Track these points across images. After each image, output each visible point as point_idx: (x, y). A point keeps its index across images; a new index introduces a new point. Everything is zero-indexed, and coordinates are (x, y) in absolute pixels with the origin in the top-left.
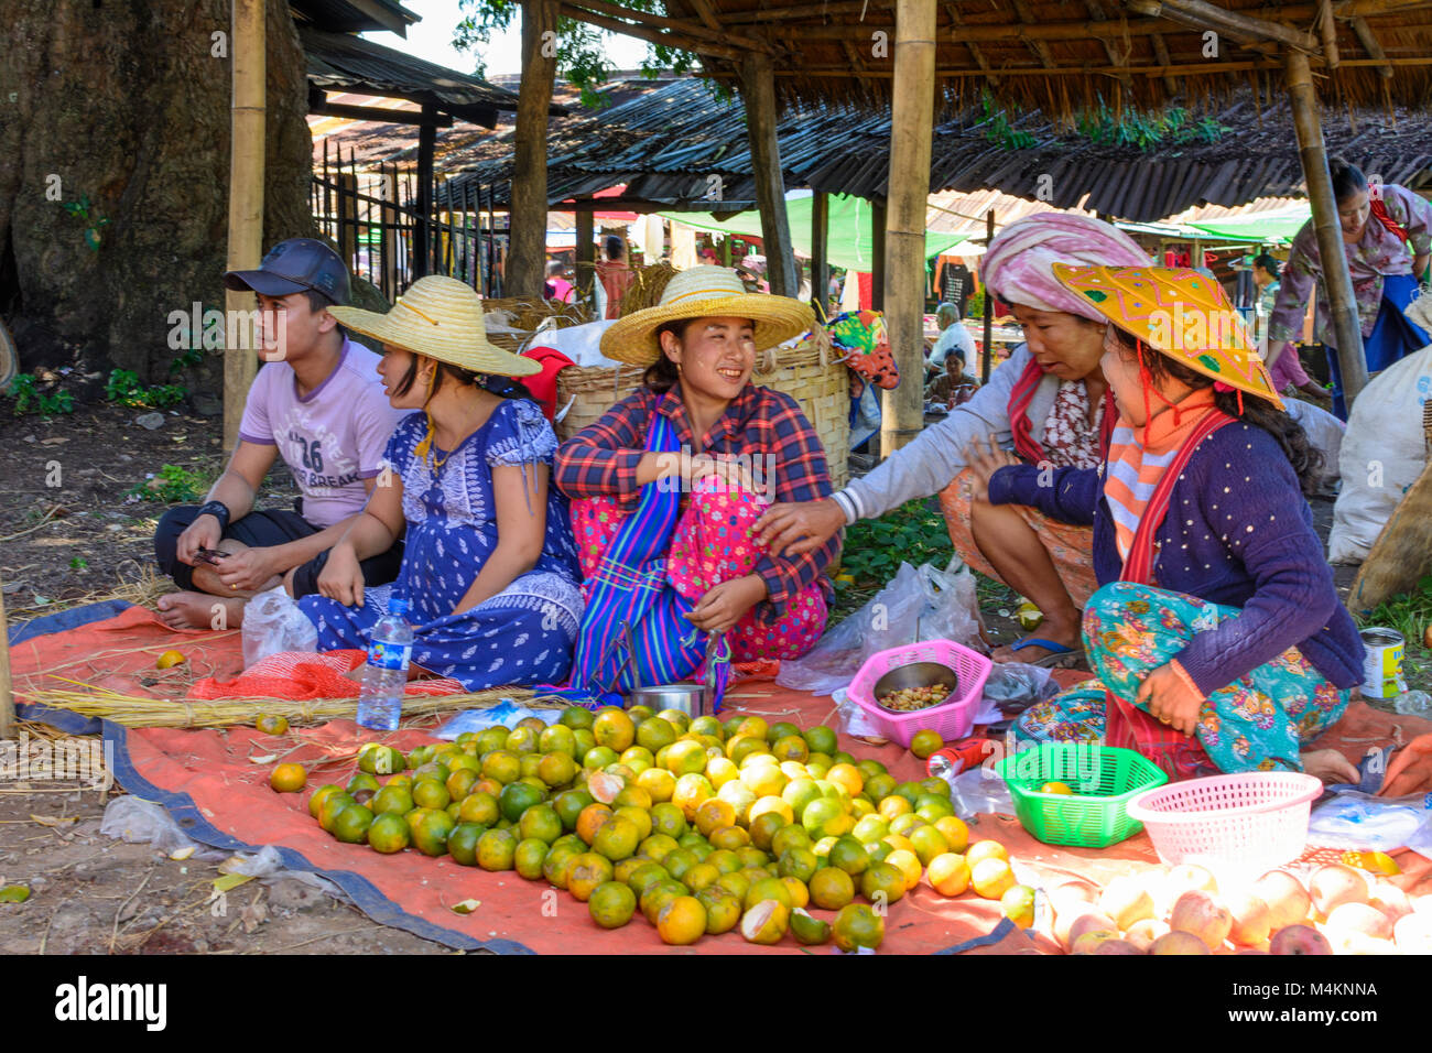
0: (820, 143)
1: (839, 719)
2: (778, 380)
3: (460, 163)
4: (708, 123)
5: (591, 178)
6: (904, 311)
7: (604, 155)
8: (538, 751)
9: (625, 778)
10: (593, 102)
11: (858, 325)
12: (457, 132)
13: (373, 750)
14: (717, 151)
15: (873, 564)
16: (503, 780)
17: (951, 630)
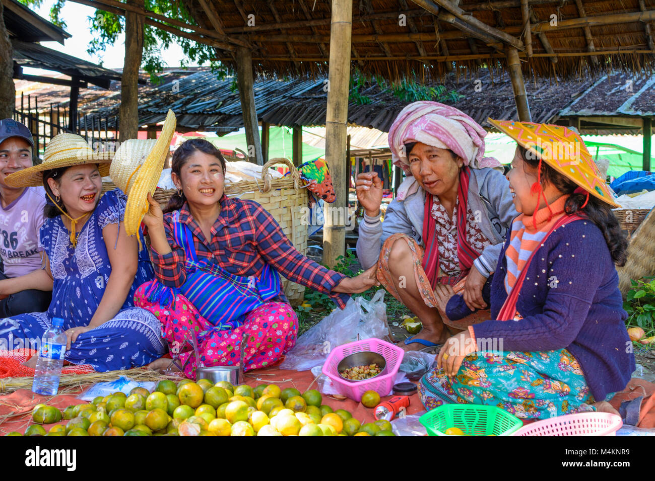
0: (268, 101)
1: (317, 384)
2: (272, 196)
3: (90, 109)
4: (213, 91)
5: (156, 116)
6: (336, 163)
7: (162, 105)
8: (145, 409)
9: (200, 424)
10: (156, 81)
11: (315, 168)
12: (88, 94)
13: (41, 408)
14: (218, 104)
15: (322, 298)
16: (124, 427)
17: (374, 334)
